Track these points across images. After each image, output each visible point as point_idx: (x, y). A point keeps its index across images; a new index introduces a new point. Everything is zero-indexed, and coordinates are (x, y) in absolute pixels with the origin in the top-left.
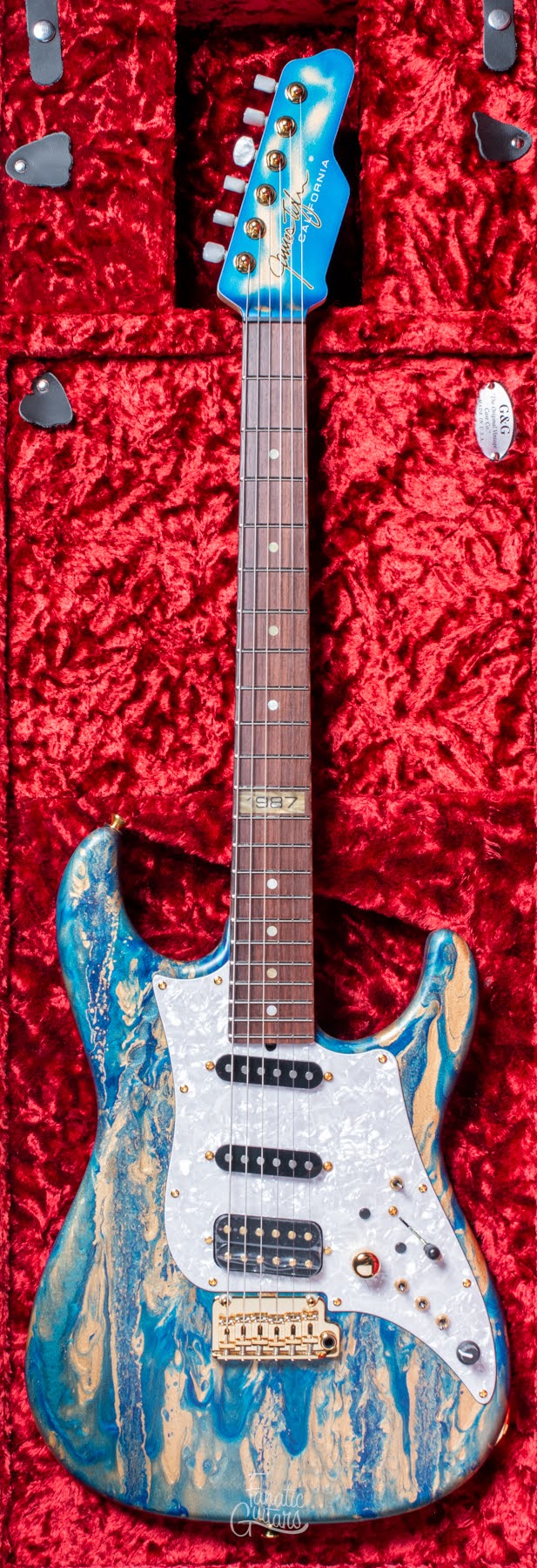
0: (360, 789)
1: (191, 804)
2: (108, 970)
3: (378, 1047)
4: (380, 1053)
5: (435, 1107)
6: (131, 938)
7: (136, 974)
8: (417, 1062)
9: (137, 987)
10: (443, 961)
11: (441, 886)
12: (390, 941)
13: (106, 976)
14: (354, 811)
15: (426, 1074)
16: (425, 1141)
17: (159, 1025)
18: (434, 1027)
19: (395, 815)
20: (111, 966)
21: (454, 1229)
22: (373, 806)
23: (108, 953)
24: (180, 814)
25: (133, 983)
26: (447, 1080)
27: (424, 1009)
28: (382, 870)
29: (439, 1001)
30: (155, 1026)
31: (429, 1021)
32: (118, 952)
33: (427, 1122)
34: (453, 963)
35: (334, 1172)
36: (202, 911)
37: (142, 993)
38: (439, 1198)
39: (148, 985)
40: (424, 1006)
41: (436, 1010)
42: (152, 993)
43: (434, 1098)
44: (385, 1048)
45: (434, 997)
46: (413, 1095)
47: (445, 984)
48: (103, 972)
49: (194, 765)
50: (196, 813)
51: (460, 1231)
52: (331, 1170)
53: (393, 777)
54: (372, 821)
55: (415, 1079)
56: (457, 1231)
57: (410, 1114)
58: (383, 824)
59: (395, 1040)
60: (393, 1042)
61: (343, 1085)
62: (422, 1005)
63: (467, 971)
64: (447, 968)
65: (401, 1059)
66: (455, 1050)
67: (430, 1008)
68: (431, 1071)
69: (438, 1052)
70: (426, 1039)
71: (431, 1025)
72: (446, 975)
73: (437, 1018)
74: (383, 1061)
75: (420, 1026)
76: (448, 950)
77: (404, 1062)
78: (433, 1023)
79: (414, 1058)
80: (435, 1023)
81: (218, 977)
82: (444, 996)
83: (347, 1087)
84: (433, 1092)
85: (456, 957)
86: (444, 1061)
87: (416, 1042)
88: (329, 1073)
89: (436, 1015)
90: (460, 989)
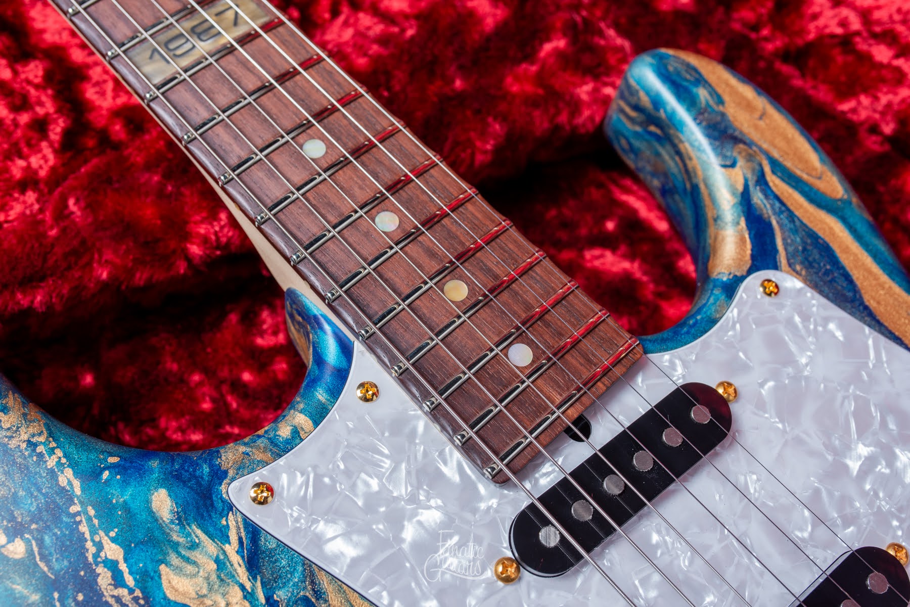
0: (327, 16)
1: (71, 202)
2: (113, 566)
6: (113, 460)
7: (181, 519)
8: (816, 254)
9: (211, 547)
11: (556, 50)
12: (553, 213)
13: (118, 580)
14: (346, 43)
15: (846, 261)
17: (325, 583)
19: (407, 10)
20: (113, 551)
22: (365, 20)
23: (84, 528)
24: (64, 231)
25: (194, 546)
26: (880, 245)
28: (458, 83)
30: (319, 594)
31: (761, 180)
32: (106, 510)
34: (700, 80)
36: (237, 386)
37: (231, 549)
39: (232, 522)
40: (733, 165)
41: (750, 158)
42: (254, 531)
45: (729, 146)
46: (866, 308)
47: (723, 115)
48: (104, 579)
49: (29, 145)
50: (90, 207)
54: (383, 40)
58: (403, 31)
59: (749, 246)
60: (749, 252)
61: (762, 385)
62: (724, 166)
63: (733, 81)
64: (702, 94)
65: (790, 265)
66: (838, 192)
67: (741, 163)
68: (846, 250)
69: (823, 215)
70: (788, 210)
71: (771, 184)
72: (711, 102)
73: (767, 169)
74: (772, 291)
75: (758, 198)
76: (676, 69)
77: (798, 268)
78: (773, 182)
79: (804, 249)
80: (774, 178)
81: (362, 385)
82: (741, 132)
83: (771, 384)
84: (884, 278)
85: (695, 70)
86: (844, 220)
87: (781, 226)
88: (721, 384)
89: (760, 165)
90: (749, 107)
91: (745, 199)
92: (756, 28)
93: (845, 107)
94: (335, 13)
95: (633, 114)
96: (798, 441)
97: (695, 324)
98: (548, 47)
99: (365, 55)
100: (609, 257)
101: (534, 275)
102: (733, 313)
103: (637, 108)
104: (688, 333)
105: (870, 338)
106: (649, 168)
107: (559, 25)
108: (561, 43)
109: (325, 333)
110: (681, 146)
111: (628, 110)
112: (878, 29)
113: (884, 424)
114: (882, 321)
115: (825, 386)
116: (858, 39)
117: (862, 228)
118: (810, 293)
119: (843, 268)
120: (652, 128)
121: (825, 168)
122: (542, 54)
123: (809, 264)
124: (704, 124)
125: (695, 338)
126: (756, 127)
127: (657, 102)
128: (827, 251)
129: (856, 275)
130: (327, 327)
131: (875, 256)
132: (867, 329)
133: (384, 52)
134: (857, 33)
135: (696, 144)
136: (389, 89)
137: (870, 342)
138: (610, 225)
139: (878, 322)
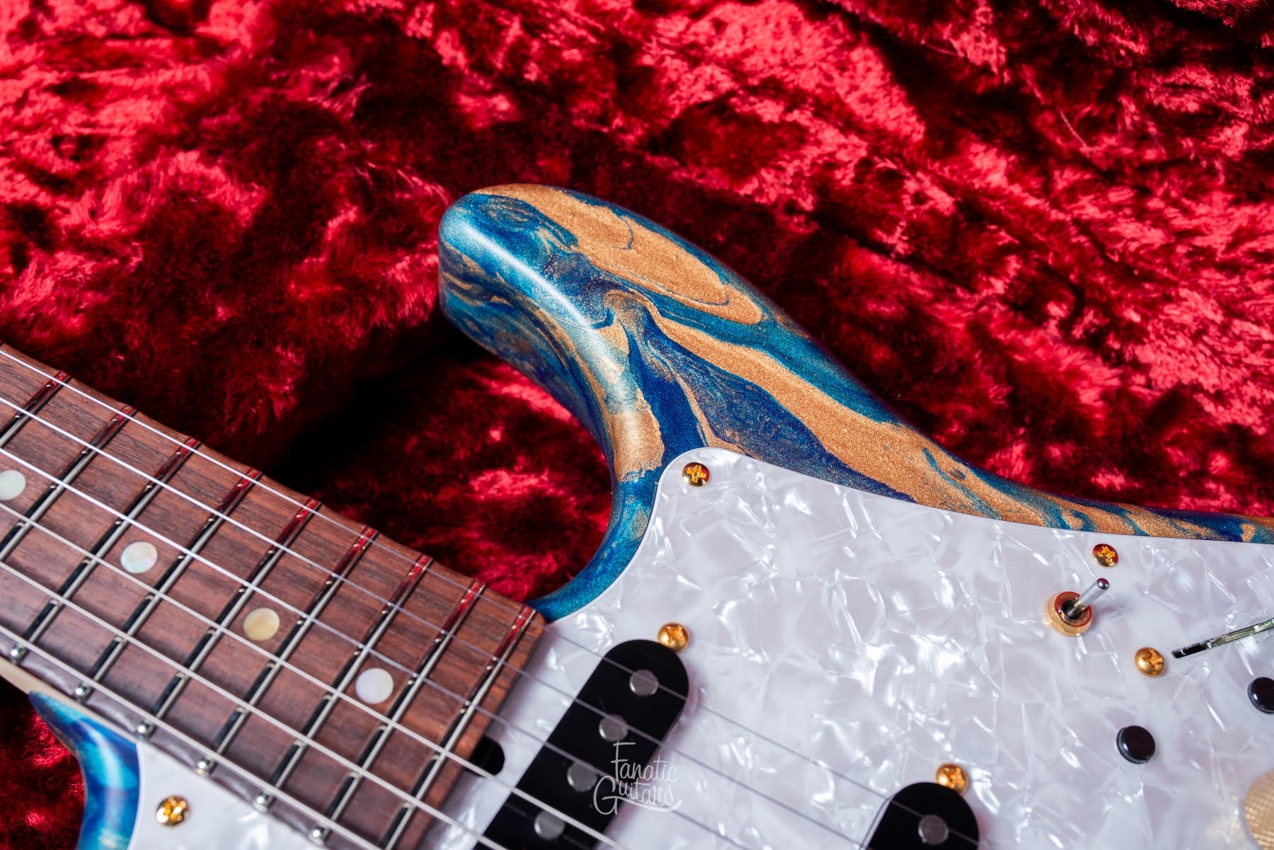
3: (654, 476)
4: (674, 476)
5: (886, 427)
8: (746, 407)
10: (521, 237)
11: (346, 224)
12: (414, 441)
14: (46, 301)
16: (967, 491)
18: (670, 327)
21: (1238, 539)
26: (826, 368)
27: (616, 327)
28: (221, 311)
29: (616, 286)
31: (652, 330)
33: (920, 461)
34: (537, 218)
35: (976, 773)
38: (1138, 533)
40: (608, 322)
41: (628, 305)
43: (862, 419)
44: (666, 460)
45: (596, 296)
46: (830, 458)
47: (578, 256)
51: (1248, 530)
52: (965, 775)
53: (44, 199)
55: (788, 432)
56: (1244, 537)
57: (880, 488)
58: (125, 260)
59: (656, 425)
60: (658, 433)
61: (718, 611)
62: (598, 326)
63: (582, 207)
64: (544, 236)
65: (717, 434)
66: (755, 314)
67: (618, 315)
68: (785, 388)
69: (741, 351)
70: (696, 358)
71: (665, 332)
72: (558, 244)
73: (654, 312)
74: (701, 476)
75: (651, 354)
76: (500, 213)
77: (728, 434)
78: (666, 327)
79: (731, 405)
80: (666, 321)
81: (163, 803)
82: (608, 273)
83: (731, 605)
84: (843, 411)
85: (527, 206)
86: (773, 350)
87: (692, 385)
88: (664, 629)
89: (645, 310)
90: (611, 235)
91: (636, 362)
92: (605, 120)
93: (747, 190)
94: (20, 263)
95: (466, 286)
96: (787, 671)
97: (611, 556)
98: (334, 224)
99: (77, 312)
100: (505, 479)
101: (367, 565)
102: (656, 525)
103: (467, 277)
104: (604, 571)
105: (842, 496)
106: (513, 350)
107: (342, 190)
108: (352, 215)
109: (94, 743)
110: (537, 313)
111: (458, 283)
112: (755, 82)
113: (890, 606)
114: (855, 469)
115: (802, 583)
116: (734, 100)
117: (798, 353)
118: (751, 464)
119: (787, 414)
120: (495, 299)
121: (730, 288)
122: (330, 236)
123: (741, 424)
124: (556, 276)
125: (615, 575)
126: (626, 260)
127: (489, 265)
128: (760, 399)
129: (805, 418)
130: (95, 735)
131: (824, 385)
132: (837, 488)
133: (102, 298)
134: (731, 93)
135: (554, 306)
136: (123, 350)
137: (845, 504)
138: (496, 435)
139: (850, 471)
